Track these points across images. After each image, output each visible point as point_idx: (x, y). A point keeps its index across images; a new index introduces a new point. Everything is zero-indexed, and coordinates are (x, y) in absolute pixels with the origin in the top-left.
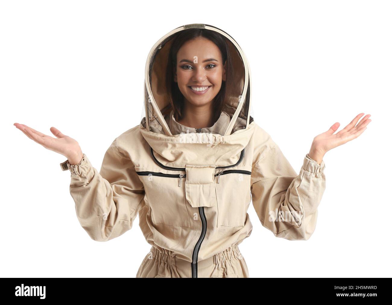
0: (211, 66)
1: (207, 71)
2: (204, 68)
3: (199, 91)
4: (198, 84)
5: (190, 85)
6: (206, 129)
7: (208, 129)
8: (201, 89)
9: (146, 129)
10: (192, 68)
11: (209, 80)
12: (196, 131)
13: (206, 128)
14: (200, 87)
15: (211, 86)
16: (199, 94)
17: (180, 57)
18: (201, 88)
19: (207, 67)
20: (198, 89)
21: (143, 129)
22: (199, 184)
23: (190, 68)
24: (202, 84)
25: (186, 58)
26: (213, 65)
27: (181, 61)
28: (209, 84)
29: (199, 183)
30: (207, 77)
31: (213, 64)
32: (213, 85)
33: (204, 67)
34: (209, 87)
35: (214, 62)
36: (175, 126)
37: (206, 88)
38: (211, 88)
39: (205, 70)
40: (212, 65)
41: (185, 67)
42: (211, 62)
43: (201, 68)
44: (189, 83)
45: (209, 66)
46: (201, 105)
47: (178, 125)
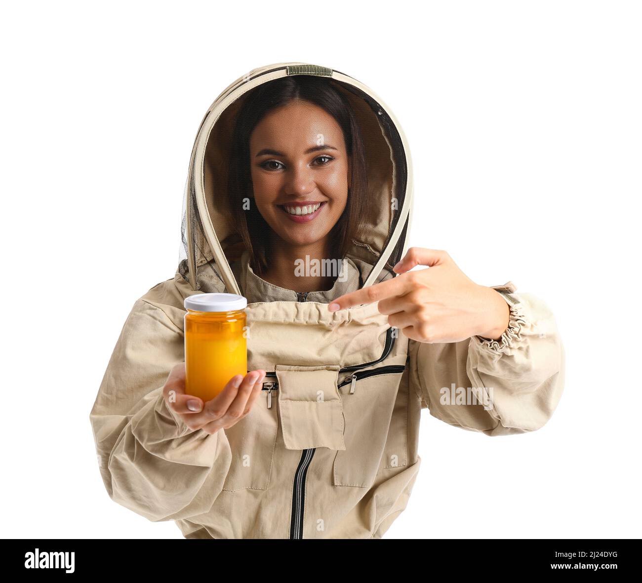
0: (323, 160)
1: (315, 171)
2: (308, 166)
3: (301, 215)
4: (298, 200)
5: (281, 203)
6: (318, 294)
7: (323, 294)
8: (306, 210)
9: (188, 285)
10: (283, 167)
11: (322, 190)
12: (296, 298)
13: (318, 292)
14: (301, 205)
15: (326, 202)
16: (302, 220)
17: (257, 145)
18: (305, 208)
19: (315, 163)
20: (298, 211)
21: (182, 283)
22: (308, 401)
23: (280, 167)
24: (308, 200)
25: (268, 147)
26: (327, 158)
27: (261, 154)
28: (323, 198)
29: (308, 398)
30: (315, 185)
31: (327, 156)
32: (329, 199)
33: (308, 163)
34: (322, 204)
35: (330, 151)
36: (252, 284)
37: (315, 207)
38: (326, 207)
39: (312, 168)
40: (325, 158)
41: (268, 165)
42: (321, 151)
43: (302, 165)
44: (278, 199)
45: (319, 160)
46: (307, 244)
47: (260, 282)
